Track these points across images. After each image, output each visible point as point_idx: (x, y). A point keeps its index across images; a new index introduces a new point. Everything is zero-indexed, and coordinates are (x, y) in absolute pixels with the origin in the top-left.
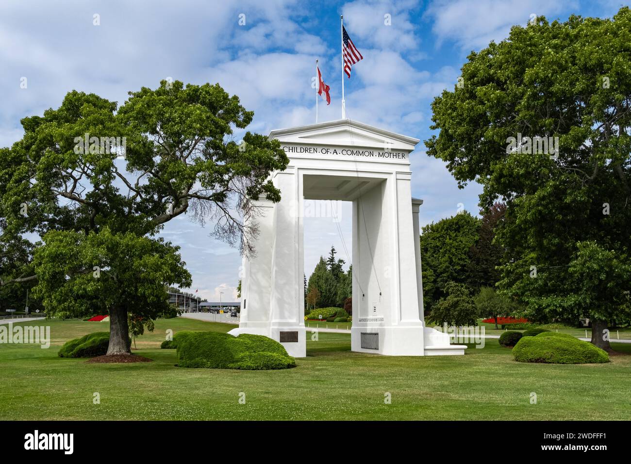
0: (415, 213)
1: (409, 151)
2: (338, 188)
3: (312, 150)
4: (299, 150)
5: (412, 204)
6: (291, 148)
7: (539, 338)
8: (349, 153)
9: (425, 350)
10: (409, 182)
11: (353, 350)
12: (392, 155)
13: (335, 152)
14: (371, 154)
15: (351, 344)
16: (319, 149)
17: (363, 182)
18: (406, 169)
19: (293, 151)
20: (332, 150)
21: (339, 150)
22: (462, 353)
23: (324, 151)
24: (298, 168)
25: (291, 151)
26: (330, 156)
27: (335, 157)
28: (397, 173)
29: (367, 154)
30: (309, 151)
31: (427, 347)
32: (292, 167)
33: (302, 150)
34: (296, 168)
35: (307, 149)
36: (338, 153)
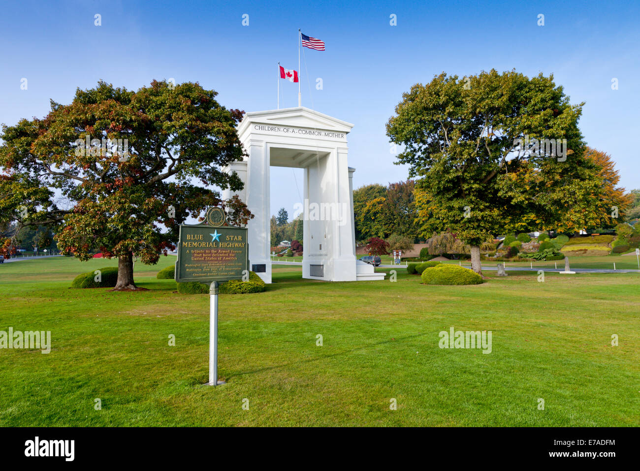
0: (350, 178)
1: (347, 133)
2: (294, 158)
3: (277, 129)
4: (267, 129)
5: (349, 171)
6: (261, 127)
7: (436, 268)
8: (304, 132)
9: (357, 277)
10: (346, 155)
11: (303, 277)
12: (334, 135)
13: (294, 131)
14: (320, 134)
15: (302, 273)
16: (282, 129)
17: (313, 154)
18: (345, 146)
20: (291, 130)
21: (296, 130)
22: (383, 278)
23: (285, 130)
24: (266, 142)
25: (261, 129)
26: (290, 134)
27: (293, 135)
28: (338, 148)
29: (316, 133)
30: (274, 130)
31: (358, 275)
32: (261, 141)
33: (269, 129)
34: (264, 142)
35: (273, 128)
36: (296, 132)
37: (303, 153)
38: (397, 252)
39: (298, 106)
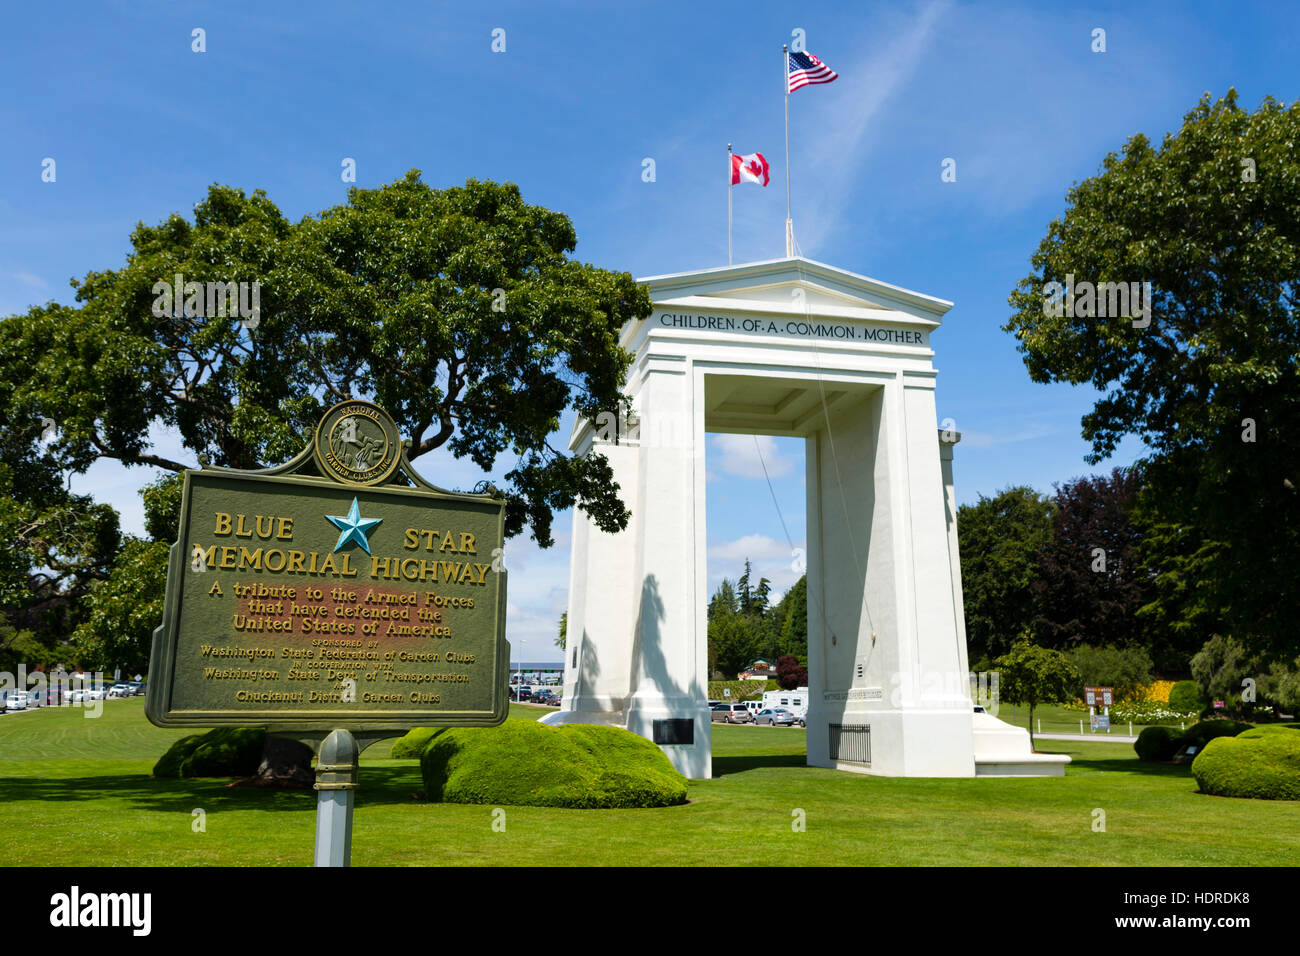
0: (947, 462)
1: (930, 329)
2: (777, 407)
3: (724, 322)
4: (695, 323)
6: (678, 318)
8: (802, 329)
9: (977, 764)
10: (932, 393)
11: (813, 761)
12: (893, 335)
13: (773, 327)
14: (849, 333)
16: (738, 322)
17: (832, 392)
18: (925, 366)
19: (684, 326)
20: (765, 324)
21: (780, 325)
22: (1059, 773)
23: (749, 326)
24: (693, 362)
25: (678, 323)
26: (762, 336)
27: (772, 338)
28: (907, 373)
29: (840, 333)
30: (716, 324)
31: (981, 759)
32: (681, 358)
33: (702, 323)
34: (689, 361)
35: (712, 320)
36: (779, 330)
37: (803, 391)
38: (1098, 694)
39: (786, 257)
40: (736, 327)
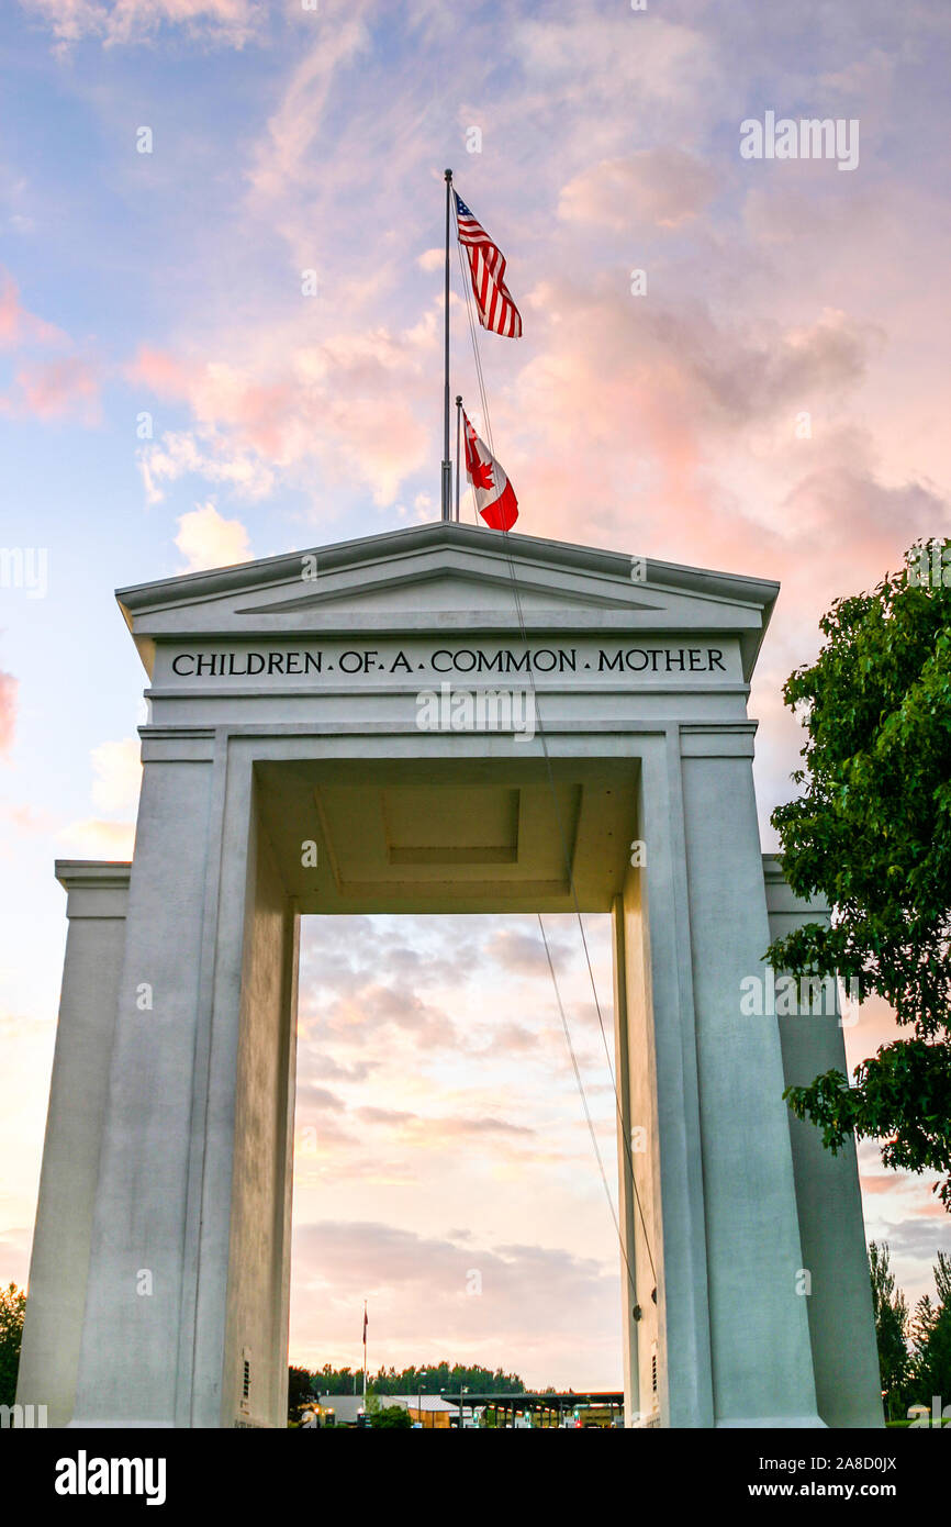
1: (742, 639)
3: (300, 661)
4: (241, 664)
6: (207, 659)
8: (465, 660)
12: (661, 656)
13: (402, 662)
14: (564, 662)
16: (330, 657)
18: (726, 712)
19: (217, 670)
20: (387, 656)
21: (418, 654)
23: (352, 662)
24: (230, 738)
25: (206, 670)
26: (379, 678)
27: (398, 680)
28: (687, 729)
29: (545, 661)
30: (283, 665)
32: (206, 734)
33: (256, 664)
34: (222, 737)
35: (276, 659)
36: (415, 666)
40: (324, 666)
